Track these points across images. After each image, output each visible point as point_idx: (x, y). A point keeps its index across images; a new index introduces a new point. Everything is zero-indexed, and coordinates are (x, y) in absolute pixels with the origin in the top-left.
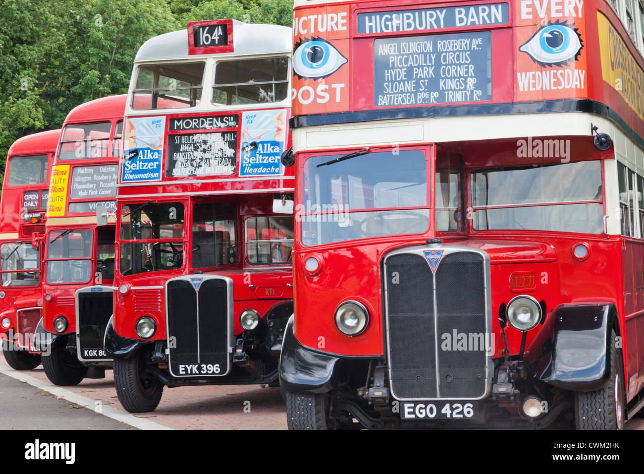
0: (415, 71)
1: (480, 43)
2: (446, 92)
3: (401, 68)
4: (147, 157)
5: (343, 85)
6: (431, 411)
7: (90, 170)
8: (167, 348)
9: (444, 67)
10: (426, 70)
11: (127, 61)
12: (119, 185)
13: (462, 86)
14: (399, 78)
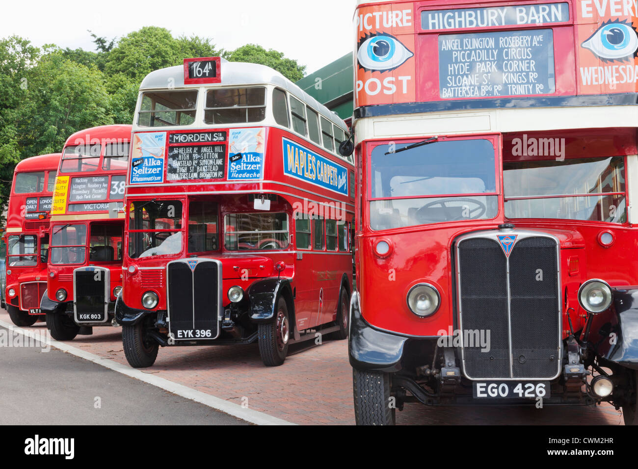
0: (477, 65)
1: (541, 40)
2: (509, 86)
3: (464, 63)
4: (151, 164)
5: (409, 78)
6: (503, 390)
7: (85, 180)
8: (167, 317)
9: (506, 62)
10: (489, 64)
11: (76, 121)
12: (128, 186)
13: (524, 80)
14: (462, 72)
